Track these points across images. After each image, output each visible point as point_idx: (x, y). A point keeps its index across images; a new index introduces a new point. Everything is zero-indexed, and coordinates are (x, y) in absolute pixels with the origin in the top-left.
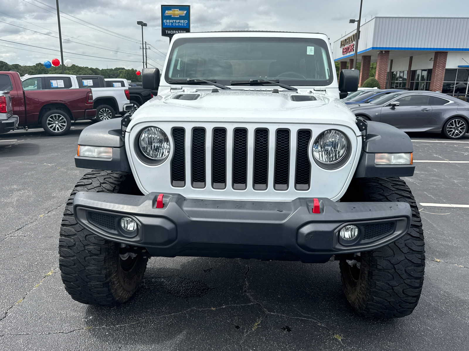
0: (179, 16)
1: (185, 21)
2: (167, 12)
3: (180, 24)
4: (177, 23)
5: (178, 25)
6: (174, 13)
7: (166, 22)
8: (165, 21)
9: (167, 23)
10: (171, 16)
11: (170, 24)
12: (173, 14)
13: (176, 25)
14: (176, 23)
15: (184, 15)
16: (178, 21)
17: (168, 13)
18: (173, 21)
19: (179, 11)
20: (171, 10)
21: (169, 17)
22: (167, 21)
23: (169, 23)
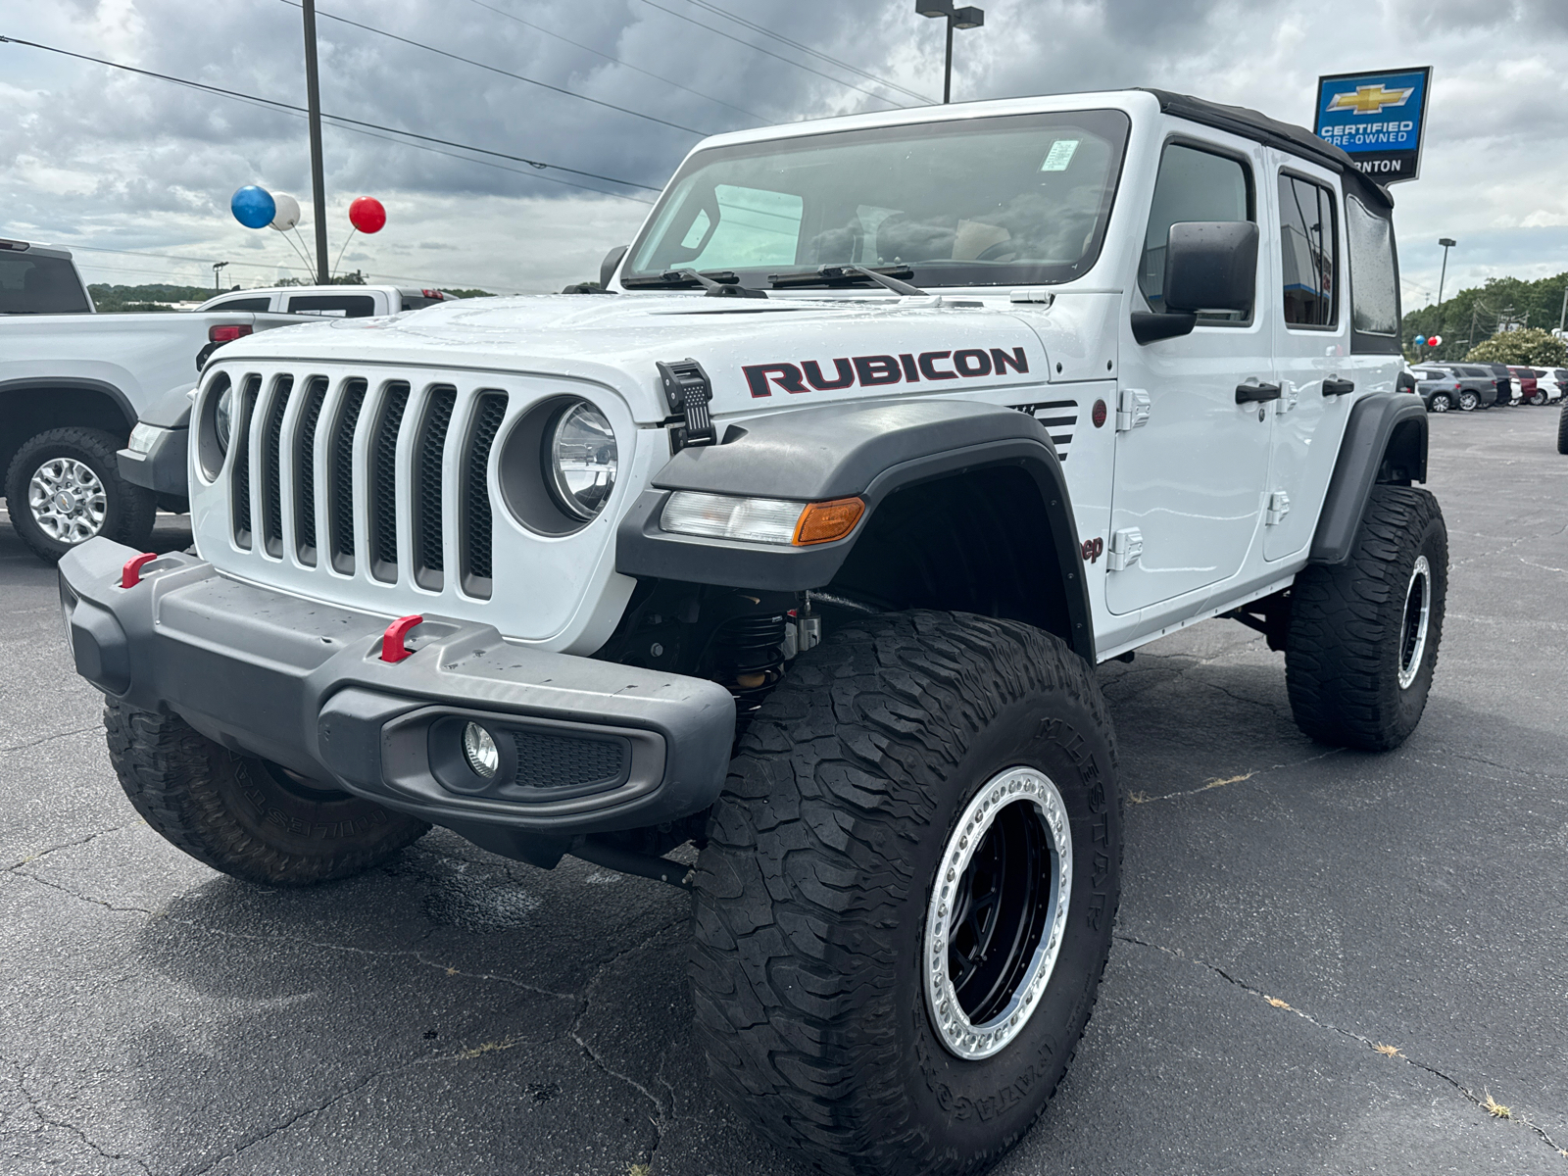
0: (1383, 108)
1: (1403, 123)
2: (1337, 98)
3: (1381, 135)
4: (1371, 133)
5: (1373, 141)
6: (1365, 98)
7: (1330, 133)
8: (1327, 131)
9: (1332, 136)
10: (1353, 110)
11: (1344, 140)
12: (1360, 103)
13: (1368, 141)
14: (1369, 135)
15: (1402, 103)
16: (1376, 127)
17: (1340, 101)
18: (1358, 130)
19: (1383, 91)
20: (1354, 91)
21: (1345, 117)
22: (1333, 131)
23: (1342, 136)
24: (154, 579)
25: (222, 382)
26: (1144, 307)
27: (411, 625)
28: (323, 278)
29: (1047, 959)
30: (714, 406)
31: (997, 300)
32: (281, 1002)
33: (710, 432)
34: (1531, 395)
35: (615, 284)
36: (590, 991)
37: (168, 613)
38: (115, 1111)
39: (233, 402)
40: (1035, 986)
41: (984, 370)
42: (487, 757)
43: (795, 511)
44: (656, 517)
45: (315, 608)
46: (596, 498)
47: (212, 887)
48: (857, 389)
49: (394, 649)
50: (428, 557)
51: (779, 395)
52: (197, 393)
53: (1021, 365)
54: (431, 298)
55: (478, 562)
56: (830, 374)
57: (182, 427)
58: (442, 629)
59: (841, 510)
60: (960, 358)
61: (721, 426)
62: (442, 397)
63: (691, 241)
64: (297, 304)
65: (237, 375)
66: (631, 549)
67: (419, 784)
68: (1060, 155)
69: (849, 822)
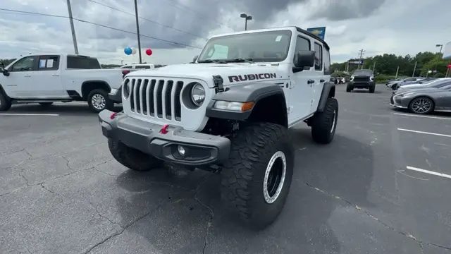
24: (117, 117)
25: (128, 80)
26: (294, 66)
27: (167, 126)
28: (141, 63)
29: (281, 185)
30: (224, 84)
31: (268, 65)
32: (142, 192)
33: (223, 89)
34: (341, 82)
35: (196, 62)
36: (197, 189)
37: (120, 124)
38: (114, 215)
39: (130, 84)
40: (280, 190)
41: (269, 77)
42: (183, 152)
43: (242, 105)
44: (213, 106)
45: (148, 123)
46: (200, 102)
47: (128, 171)
48: (248, 81)
49: (164, 131)
50: (168, 113)
51: (235, 82)
52: (123, 83)
53: (275, 77)
54: (160, 66)
55: (178, 114)
56: (243, 78)
57: (120, 89)
58: (173, 127)
59: (250, 104)
60: (265, 75)
61: (225, 88)
62: (170, 83)
63: (210, 55)
64: (137, 67)
65: (131, 80)
66: (209, 112)
67: (170, 157)
68: (279, 38)
69: (251, 163)
